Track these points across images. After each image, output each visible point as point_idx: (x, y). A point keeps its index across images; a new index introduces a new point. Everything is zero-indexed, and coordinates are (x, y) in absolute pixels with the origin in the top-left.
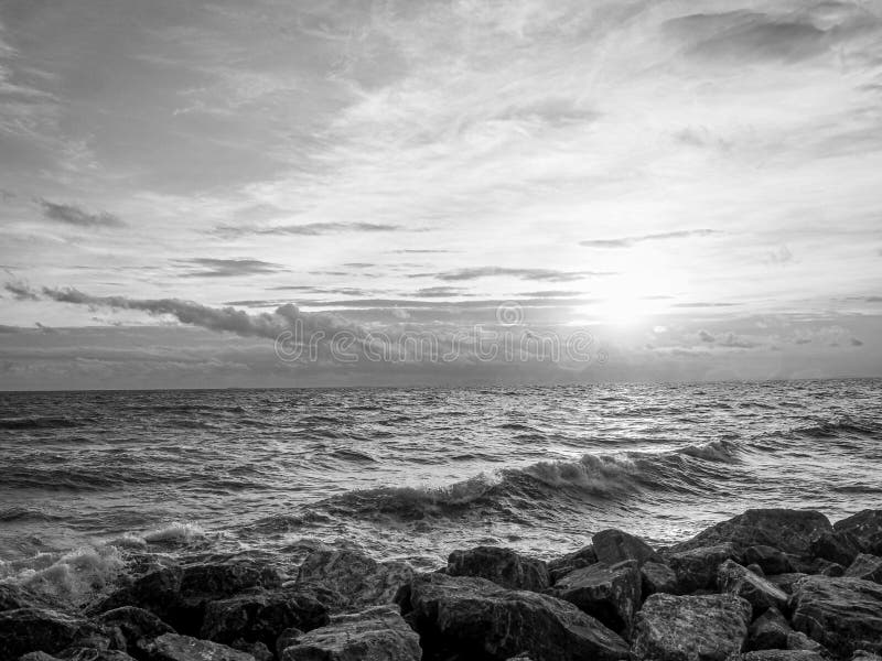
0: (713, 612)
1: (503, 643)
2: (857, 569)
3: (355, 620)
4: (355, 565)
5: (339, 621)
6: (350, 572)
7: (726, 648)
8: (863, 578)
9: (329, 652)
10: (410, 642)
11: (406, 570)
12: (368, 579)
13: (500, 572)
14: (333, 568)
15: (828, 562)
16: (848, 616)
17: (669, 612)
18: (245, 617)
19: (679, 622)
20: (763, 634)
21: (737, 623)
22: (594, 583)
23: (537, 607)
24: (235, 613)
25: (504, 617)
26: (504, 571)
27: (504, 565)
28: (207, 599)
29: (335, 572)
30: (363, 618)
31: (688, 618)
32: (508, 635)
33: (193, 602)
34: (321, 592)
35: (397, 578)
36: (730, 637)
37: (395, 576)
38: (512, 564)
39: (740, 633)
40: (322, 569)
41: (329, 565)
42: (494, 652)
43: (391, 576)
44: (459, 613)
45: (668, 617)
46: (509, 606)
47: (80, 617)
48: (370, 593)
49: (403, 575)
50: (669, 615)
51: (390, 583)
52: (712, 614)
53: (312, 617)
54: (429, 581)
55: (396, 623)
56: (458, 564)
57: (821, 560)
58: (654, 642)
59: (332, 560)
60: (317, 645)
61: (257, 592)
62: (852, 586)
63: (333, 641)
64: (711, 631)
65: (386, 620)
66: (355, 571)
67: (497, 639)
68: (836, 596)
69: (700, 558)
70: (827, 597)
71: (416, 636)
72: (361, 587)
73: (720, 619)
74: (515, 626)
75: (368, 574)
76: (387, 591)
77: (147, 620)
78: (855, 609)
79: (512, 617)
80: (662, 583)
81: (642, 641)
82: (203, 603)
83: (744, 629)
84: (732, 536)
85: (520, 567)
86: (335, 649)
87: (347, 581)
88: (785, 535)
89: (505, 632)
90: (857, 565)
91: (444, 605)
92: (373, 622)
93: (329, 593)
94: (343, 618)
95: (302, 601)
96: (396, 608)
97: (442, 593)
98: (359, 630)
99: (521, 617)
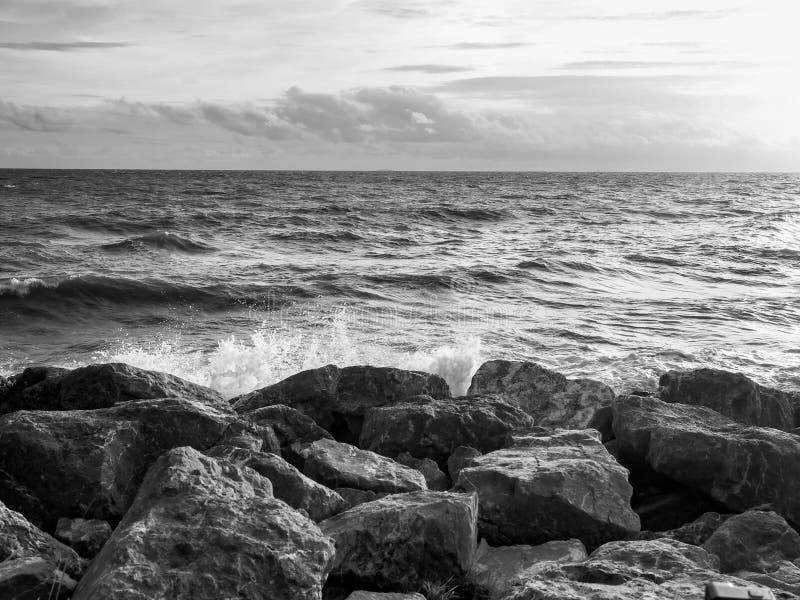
1: (737, 490)
3: (545, 444)
4: (540, 379)
5: (526, 443)
6: (534, 387)
9: (516, 480)
10: (616, 476)
11: (603, 391)
12: (556, 397)
13: (730, 403)
14: (513, 381)
18: (412, 428)
23: (788, 450)
24: (399, 424)
25: (742, 459)
26: (735, 401)
27: (735, 394)
28: (367, 404)
29: (516, 386)
30: (555, 442)
32: (744, 480)
33: (349, 406)
34: (500, 407)
35: (593, 399)
37: (590, 397)
38: (746, 393)
40: (499, 381)
41: (508, 377)
43: (585, 395)
44: (680, 449)
46: (749, 446)
47: (229, 412)
48: (558, 414)
49: (600, 395)
51: (583, 404)
53: (491, 435)
54: (638, 405)
55: (598, 453)
56: (674, 388)
59: (512, 372)
60: (500, 469)
61: (424, 401)
63: (520, 467)
65: (584, 448)
66: (540, 386)
67: (730, 483)
71: (622, 469)
72: (547, 406)
74: (755, 472)
75: (555, 391)
76: (580, 413)
77: (300, 422)
79: (753, 459)
82: (362, 409)
85: (757, 398)
86: (524, 475)
87: (530, 397)
89: (741, 477)
91: (659, 436)
92: (568, 449)
93: (511, 410)
94: (531, 440)
95: (478, 416)
96: (595, 435)
97: (655, 421)
98: (551, 457)
99: (763, 458)
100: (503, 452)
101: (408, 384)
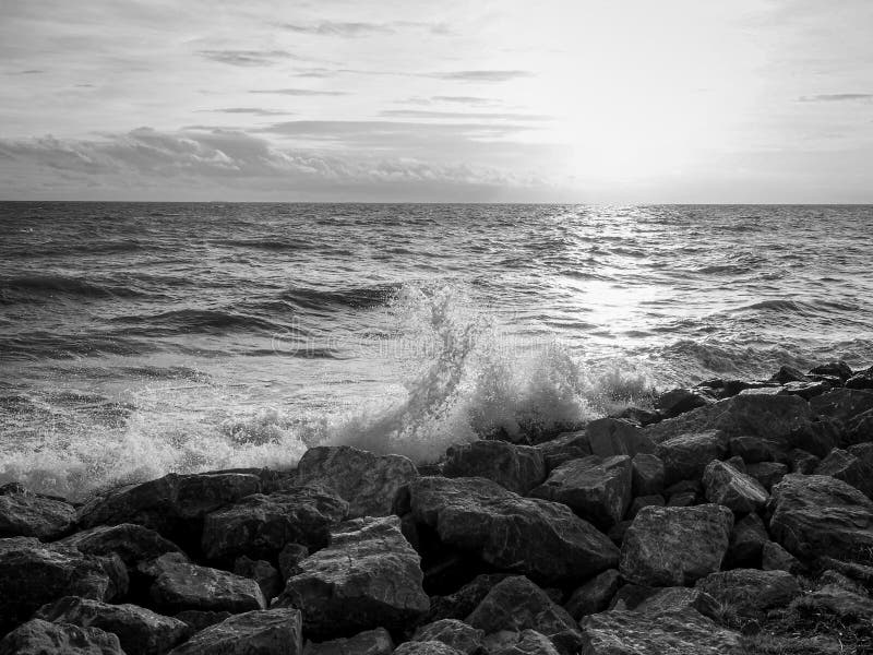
0: (699, 526)
1: (500, 554)
2: (831, 463)
3: (356, 539)
4: (354, 460)
5: (341, 541)
6: (349, 468)
7: (709, 563)
8: (835, 477)
9: (332, 584)
10: (411, 565)
11: (405, 464)
12: (367, 474)
13: (497, 466)
14: (332, 465)
15: (804, 453)
16: (821, 528)
17: (659, 527)
18: (246, 532)
19: (667, 537)
20: (741, 544)
21: (720, 537)
22: (589, 484)
23: (534, 521)
24: (235, 530)
25: (503, 531)
26: (501, 465)
27: (501, 460)
28: (206, 510)
29: (334, 469)
30: (365, 536)
31: (676, 533)
32: (505, 547)
33: (190, 512)
34: (321, 499)
35: (397, 472)
36: (713, 552)
37: (394, 471)
38: (509, 459)
39: (722, 546)
40: (321, 466)
41: (328, 462)
42: (491, 561)
43: (389, 470)
44: (458, 527)
45: (658, 534)
46: (507, 521)
47: (74, 555)
49: (401, 468)
51: (389, 477)
52: (699, 528)
53: (315, 528)
54: (428, 487)
55: (397, 544)
56: (456, 459)
57: (798, 450)
58: (644, 561)
59: (331, 456)
60: (319, 574)
61: (256, 503)
62: (825, 489)
63: (336, 569)
64: (696, 545)
65: (387, 539)
66: (354, 466)
67: (495, 550)
68: (811, 504)
69: (687, 449)
70: (803, 504)
71: (416, 558)
72: (360, 483)
73: (705, 532)
74: (512, 539)
75: (366, 469)
76: (387, 486)
77: (146, 538)
78: (828, 520)
79: (510, 530)
80: (651, 476)
81: (632, 557)
82: (202, 513)
83: (725, 542)
84: (719, 422)
85: (517, 462)
86: (338, 579)
87: (346, 476)
88: (767, 420)
89: (503, 545)
90: (830, 460)
91: (444, 516)
92: (374, 542)
93: (329, 500)
94: (344, 537)
95: (302, 513)
96: (395, 523)
97: (441, 501)
98: (361, 554)
99: (518, 529)
100: (322, 553)
101: (241, 486)
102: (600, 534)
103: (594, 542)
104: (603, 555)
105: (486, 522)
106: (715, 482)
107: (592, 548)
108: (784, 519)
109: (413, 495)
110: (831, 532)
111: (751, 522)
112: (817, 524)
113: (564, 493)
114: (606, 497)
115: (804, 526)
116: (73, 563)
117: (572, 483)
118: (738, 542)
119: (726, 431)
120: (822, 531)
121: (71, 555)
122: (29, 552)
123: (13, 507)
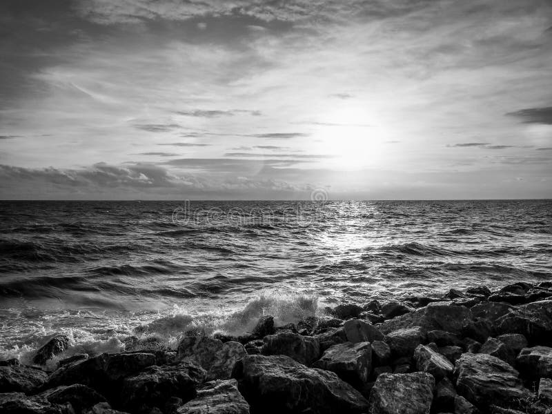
0: (414, 386)
1: (297, 403)
2: (488, 347)
3: (211, 394)
4: (210, 345)
5: (203, 395)
6: (207, 349)
7: (422, 410)
8: (491, 355)
10: (244, 411)
12: (217, 353)
13: (293, 349)
14: (197, 348)
15: (472, 340)
16: (488, 387)
18: (147, 390)
19: (396, 393)
20: (441, 397)
21: (428, 392)
22: (347, 359)
23: (316, 382)
24: (140, 388)
25: (298, 389)
26: (295, 348)
27: (295, 345)
28: (123, 375)
29: (199, 350)
30: (216, 392)
31: (401, 390)
32: (299, 399)
33: (114, 377)
34: (191, 369)
35: (234, 352)
36: (424, 402)
38: (300, 344)
39: (430, 399)
40: (191, 349)
41: (195, 346)
43: (231, 351)
44: (272, 386)
45: (390, 390)
46: (300, 382)
49: (237, 350)
50: (391, 388)
51: (230, 355)
52: (414, 387)
54: (254, 361)
55: (235, 397)
56: (269, 343)
57: (468, 338)
58: (383, 408)
59: (197, 342)
61: (153, 372)
62: (487, 362)
64: (414, 398)
65: (230, 394)
66: (210, 349)
67: (293, 401)
68: (480, 372)
69: (403, 338)
70: (475, 372)
71: (247, 406)
72: (214, 359)
73: (419, 390)
74: (303, 394)
75: (217, 350)
76: (229, 360)
77: (87, 393)
78: (492, 382)
79: (302, 388)
80: (383, 355)
81: (376, 405)
83: (431, 396)
84: (420, 322)
85: (304, 346)
87: (206, 355)
88: (448, 320)
89: (297, 397)
90: (488, 344)
91: (263, 379)
92: (221, 396)
93: (196, 370)
94: (204, 393)
95: (180, 377)
96: (234, 384)
97: (261, 370)
98: (215, 403)
99: (307, 388)
100: (192, 403)
101: (145, 361)
102: (355, 391)
103: (352, 396)
104: (358, 404)
105: (288, 383)
106: (422, 358)
107: (351, 399)
108: (465, 381)
109: (244, 366)
110: (494, 389)
111: (445, 383)
112: (485, 385)
113: (333, 365)
114: (358, 367)
115: (478, 385)
116: (45, 409)
117: (337, 358)
118: (439, 396)
119: (424, 328)
120: (489, 389)
121: (44, 404)
122: (20, 402)
123: (12, 374)
